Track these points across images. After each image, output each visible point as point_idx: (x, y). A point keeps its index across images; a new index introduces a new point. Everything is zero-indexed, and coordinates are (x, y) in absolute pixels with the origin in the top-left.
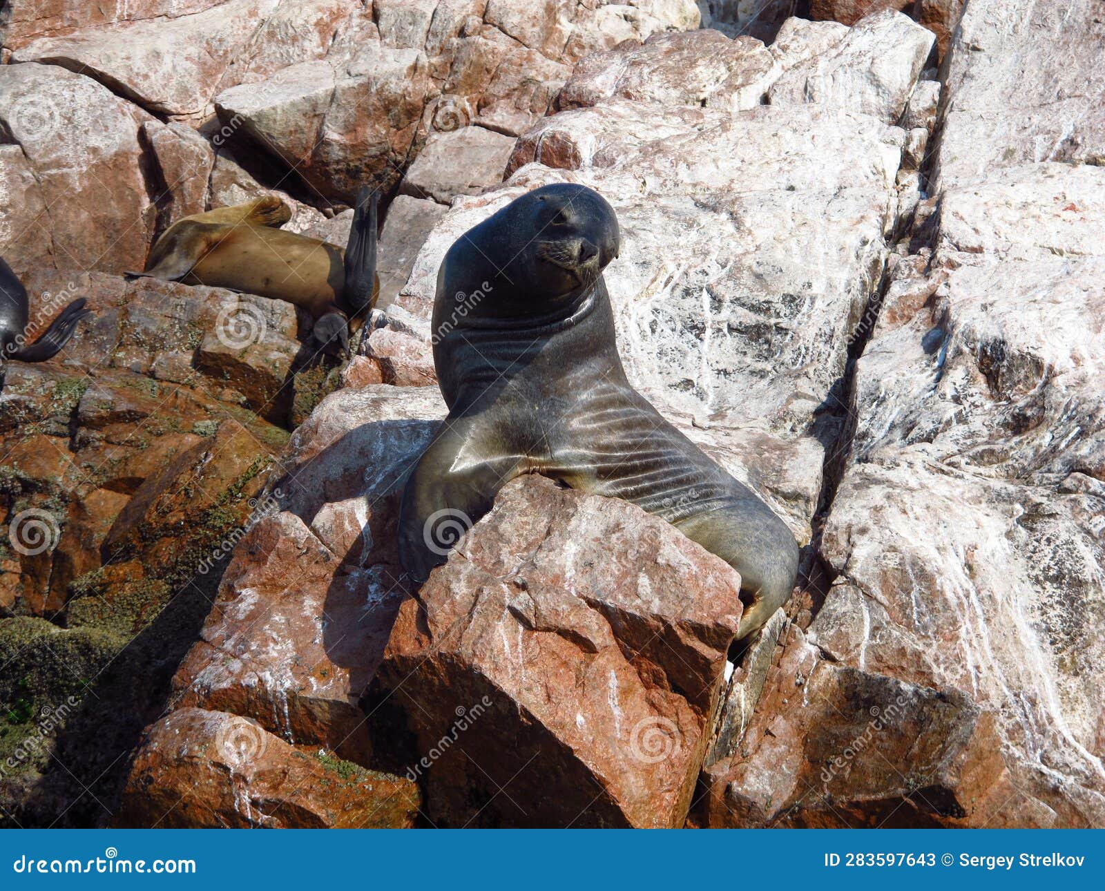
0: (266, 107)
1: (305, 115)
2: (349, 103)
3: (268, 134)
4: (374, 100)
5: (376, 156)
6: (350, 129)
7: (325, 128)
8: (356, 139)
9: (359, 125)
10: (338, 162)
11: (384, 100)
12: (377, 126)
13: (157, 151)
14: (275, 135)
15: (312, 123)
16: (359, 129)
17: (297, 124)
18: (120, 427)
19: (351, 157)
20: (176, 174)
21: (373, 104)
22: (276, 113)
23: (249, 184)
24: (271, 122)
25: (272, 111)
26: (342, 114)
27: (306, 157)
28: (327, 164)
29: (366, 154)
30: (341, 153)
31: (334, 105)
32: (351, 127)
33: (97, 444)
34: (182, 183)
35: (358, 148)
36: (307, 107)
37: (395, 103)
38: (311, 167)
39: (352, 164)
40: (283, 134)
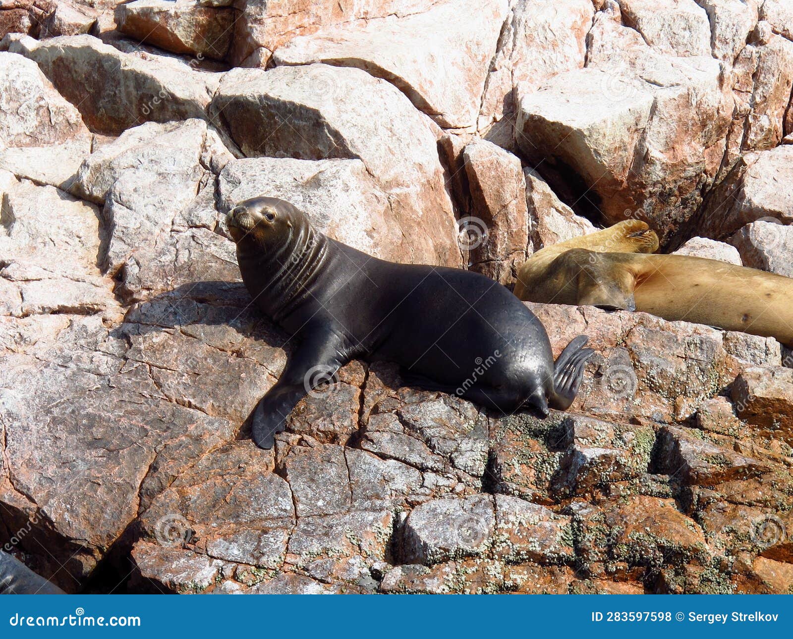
0: (597, 121)
1: (629, 130)
2: (671, 116)
3: (595, 150)
4: (693, 113)
5: (691, 177)
6: (670, 147)
7: (647, 144)
8: (675, 157)
9: (677, 142)
10: (654, 184)
11: (702, 114)
12: (693, 143)
13: (476, 169)
14: (601, 152)
15: (633, 139)
16: (677, 146)
17: (622, 141)
18: (739, 485)
19: (669, 178)
20: (499, 196)
21: (693, 119)
22: (606, 126)
23: (563, 208)
24: (600, 137)
25: (603, 125)
26: (664, 129)
27: (623, 177)
28: (644, 186)
29: (683, 175)
30: (661, 174)
31: (656, 119)
32: (671, 144)
33: (721, 505)
34: (505, 207)
35: (676, 167)
36: (631, 121)
37: (710, 117)
38: (628, 189)
39: (668, 187)
40: (608, 151)
